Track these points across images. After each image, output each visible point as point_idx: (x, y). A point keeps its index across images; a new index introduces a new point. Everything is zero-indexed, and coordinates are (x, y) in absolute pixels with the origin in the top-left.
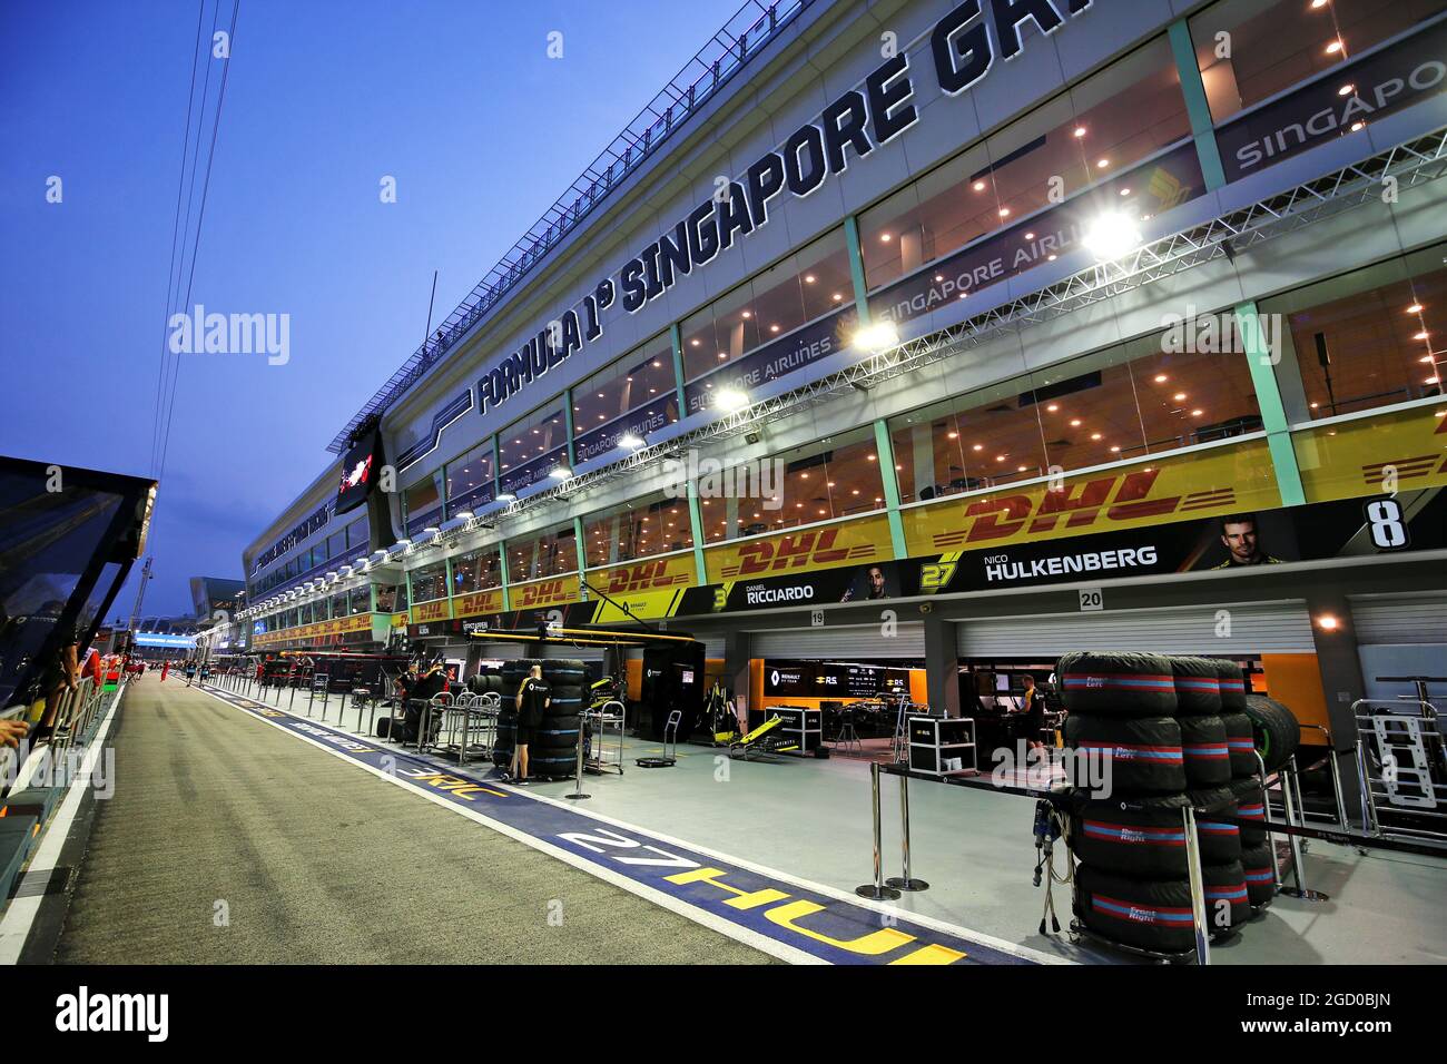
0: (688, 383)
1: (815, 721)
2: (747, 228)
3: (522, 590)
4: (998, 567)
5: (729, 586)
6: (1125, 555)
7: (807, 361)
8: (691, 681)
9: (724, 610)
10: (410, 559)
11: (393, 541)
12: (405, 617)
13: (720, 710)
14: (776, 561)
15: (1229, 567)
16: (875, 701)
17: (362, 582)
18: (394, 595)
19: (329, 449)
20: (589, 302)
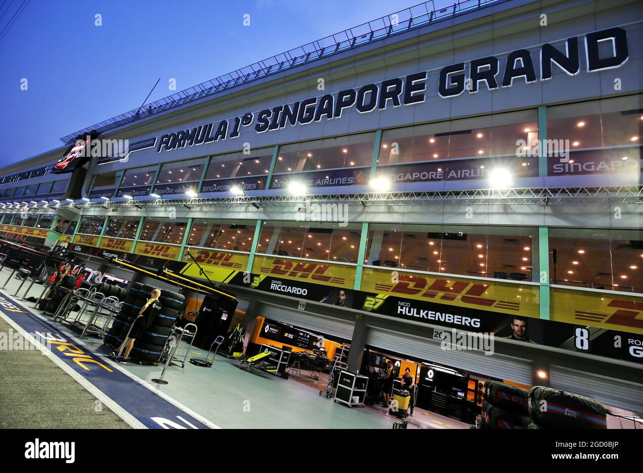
0: (274, 174)
1: (286, 358)
2: (330, 116)
3: (145, 245)
4: (404, 308)
5: (263, 277)
6: (466, 320)
7: (338, 185)
8: (225, 319)
9: (256, 288)
10: (85, 209)
11: (80, 197)
12: (69, 238)
13: (237, 338)
14: (292, 272)
15: (511, 338)
16: (312, 353)
17: (51, 212)
18: (67, 225)
19: (62, 139)
20: (237, 120)
